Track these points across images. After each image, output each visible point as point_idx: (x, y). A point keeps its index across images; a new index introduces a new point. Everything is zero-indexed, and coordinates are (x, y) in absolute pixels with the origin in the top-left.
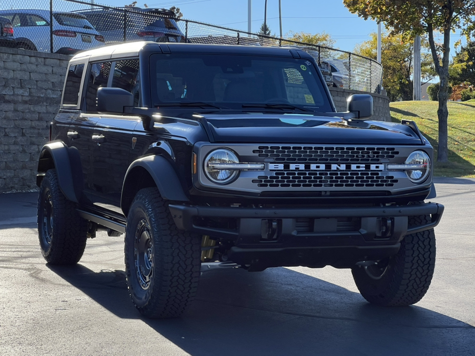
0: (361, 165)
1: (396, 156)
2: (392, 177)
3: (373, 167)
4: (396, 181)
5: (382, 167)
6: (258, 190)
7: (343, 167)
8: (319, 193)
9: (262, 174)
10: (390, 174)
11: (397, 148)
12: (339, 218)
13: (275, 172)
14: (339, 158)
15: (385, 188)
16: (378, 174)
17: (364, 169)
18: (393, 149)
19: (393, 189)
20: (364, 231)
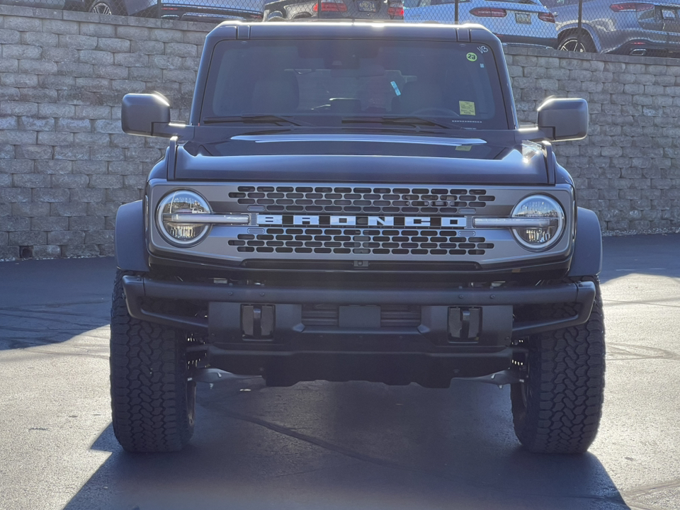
0: (423, 219)
1: (488, 203)
2: (483, 239)
3: (445, 222)
4: (491, 246)
5: (462, 222)
6: (240, 257)
7: (389, 221)
8: (349, 264)
9: (245, 231)
10: (478, 234)
11: (490, 190)
12: (384, 306)
13: (266, 228)
14: (381, 207)
15: (467, 257)
16: (455, 233)
17: (428, 224)
18: (484, 192)
19: (483, 260)
20: (425, 329)
